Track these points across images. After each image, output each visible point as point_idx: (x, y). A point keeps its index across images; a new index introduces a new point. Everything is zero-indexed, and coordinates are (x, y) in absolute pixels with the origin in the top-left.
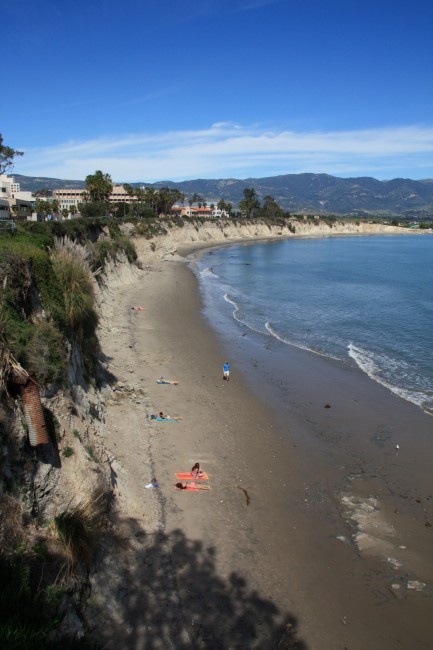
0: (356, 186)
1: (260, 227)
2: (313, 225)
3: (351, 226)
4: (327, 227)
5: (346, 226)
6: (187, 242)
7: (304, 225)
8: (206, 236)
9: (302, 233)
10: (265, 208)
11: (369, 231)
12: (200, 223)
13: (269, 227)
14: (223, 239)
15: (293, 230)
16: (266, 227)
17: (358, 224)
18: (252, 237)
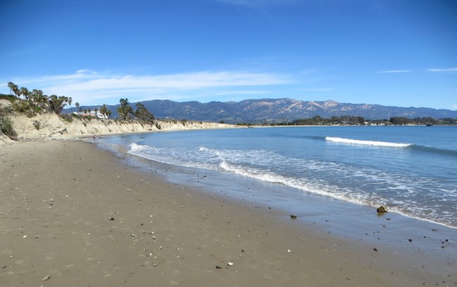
0: (188, 107)
1: (135, 125)
2: (173, 123)
3: (197, 124)
4: (181, 125)
5: (194, 124)
6: (77, 134)
7: (167, 124)
8: (94, 131)
9: (166, 129)
10: (138, 112)
11: (208, 127)
12: (87, 120)
13: (142, 125)
14: (108, 133)
15: (159, 128)
16: (140, 125)
17: (201, 123)
18: (130, 131)
